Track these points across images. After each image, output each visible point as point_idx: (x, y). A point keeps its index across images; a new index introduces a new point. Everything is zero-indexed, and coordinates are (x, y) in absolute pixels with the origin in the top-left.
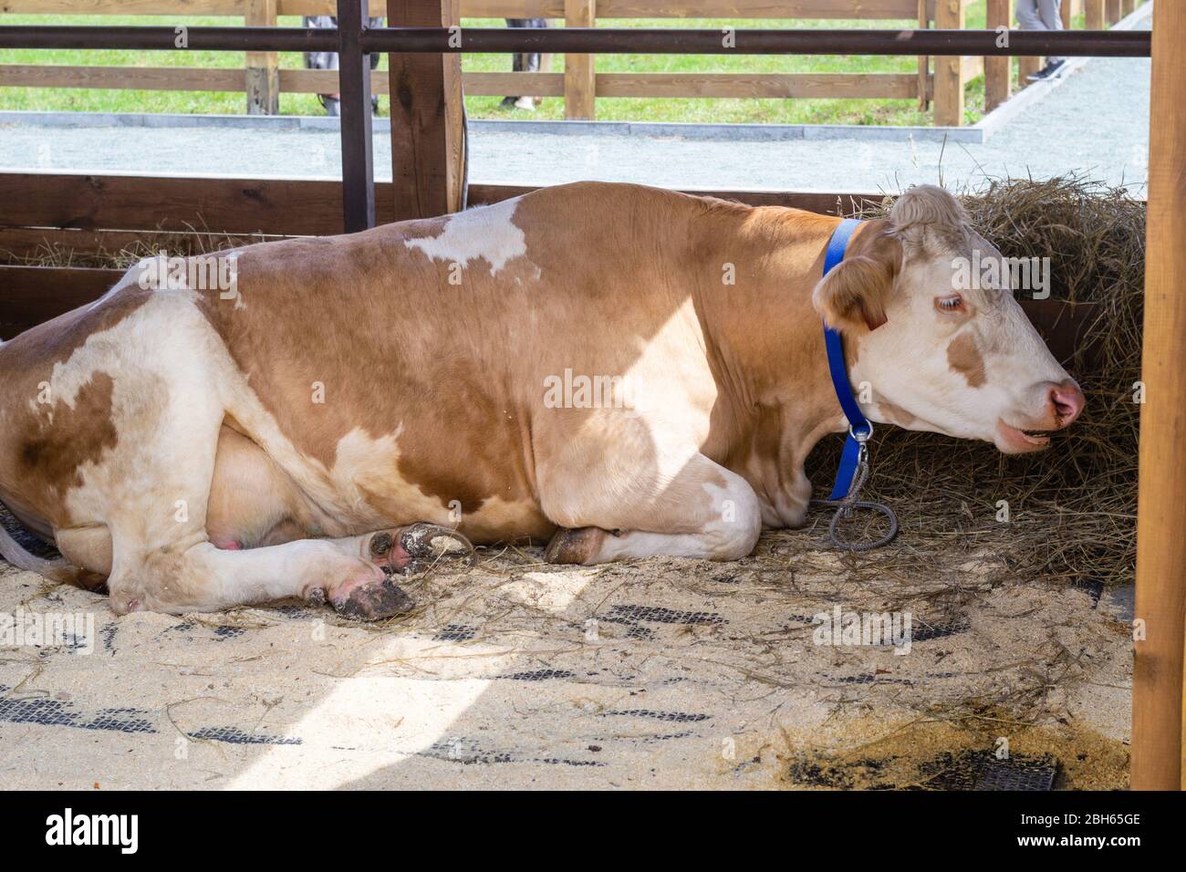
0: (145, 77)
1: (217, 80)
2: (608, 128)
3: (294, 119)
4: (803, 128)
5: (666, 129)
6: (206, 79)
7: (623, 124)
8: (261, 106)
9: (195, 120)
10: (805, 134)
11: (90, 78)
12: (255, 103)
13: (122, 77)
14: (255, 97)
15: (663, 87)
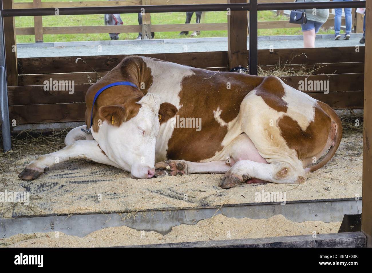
0: (103, 29)
1: (128, 29)
2: (263, 38)
3: (162, 40)
4: (321, 35)
5: (281, 37)
6: (125, 29)
7: (268, 37)
8: (148, 37)
9: (128, 42)
10: (322, 37)
11: (83, 30)
12: (146, 36)
13: (95, 29)
14: (146, 34)
15: (274, 25)
